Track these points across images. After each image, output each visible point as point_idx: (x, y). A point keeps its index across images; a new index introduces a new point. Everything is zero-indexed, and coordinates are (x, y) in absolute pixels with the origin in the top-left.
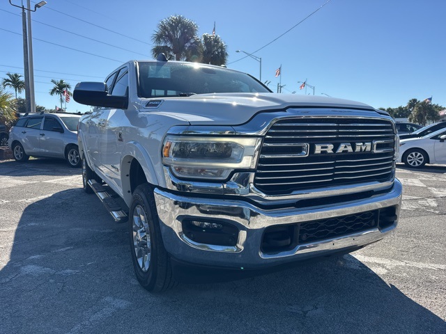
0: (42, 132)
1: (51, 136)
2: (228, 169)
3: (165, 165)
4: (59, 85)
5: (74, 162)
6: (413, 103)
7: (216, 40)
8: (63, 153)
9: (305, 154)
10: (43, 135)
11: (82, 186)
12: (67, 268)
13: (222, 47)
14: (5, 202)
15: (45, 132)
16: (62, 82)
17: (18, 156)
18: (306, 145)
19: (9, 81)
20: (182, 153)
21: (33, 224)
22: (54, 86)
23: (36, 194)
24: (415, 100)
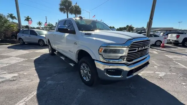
0: (29, 35)
1: (33, 37)
2: (119, 56)
3: (100, 55)
4: (27, 18)
5: (41, 44)
6: (128, 26)
7: (78, 7)
8: (38, 41)
9: (137, 51)
10: (30, 36)
11: (49, 53)
12: (61, 81)
13: (80, 9)
14: (26, 59)
15: (31, 35)
16: (28, 17)
17: (21, 43)
18: (137, 48)
19: (9, 16)
20: (105, 51)
21: (40, 67)
22: (26, 18)
23: (35, 56)
24: (128, 25)
